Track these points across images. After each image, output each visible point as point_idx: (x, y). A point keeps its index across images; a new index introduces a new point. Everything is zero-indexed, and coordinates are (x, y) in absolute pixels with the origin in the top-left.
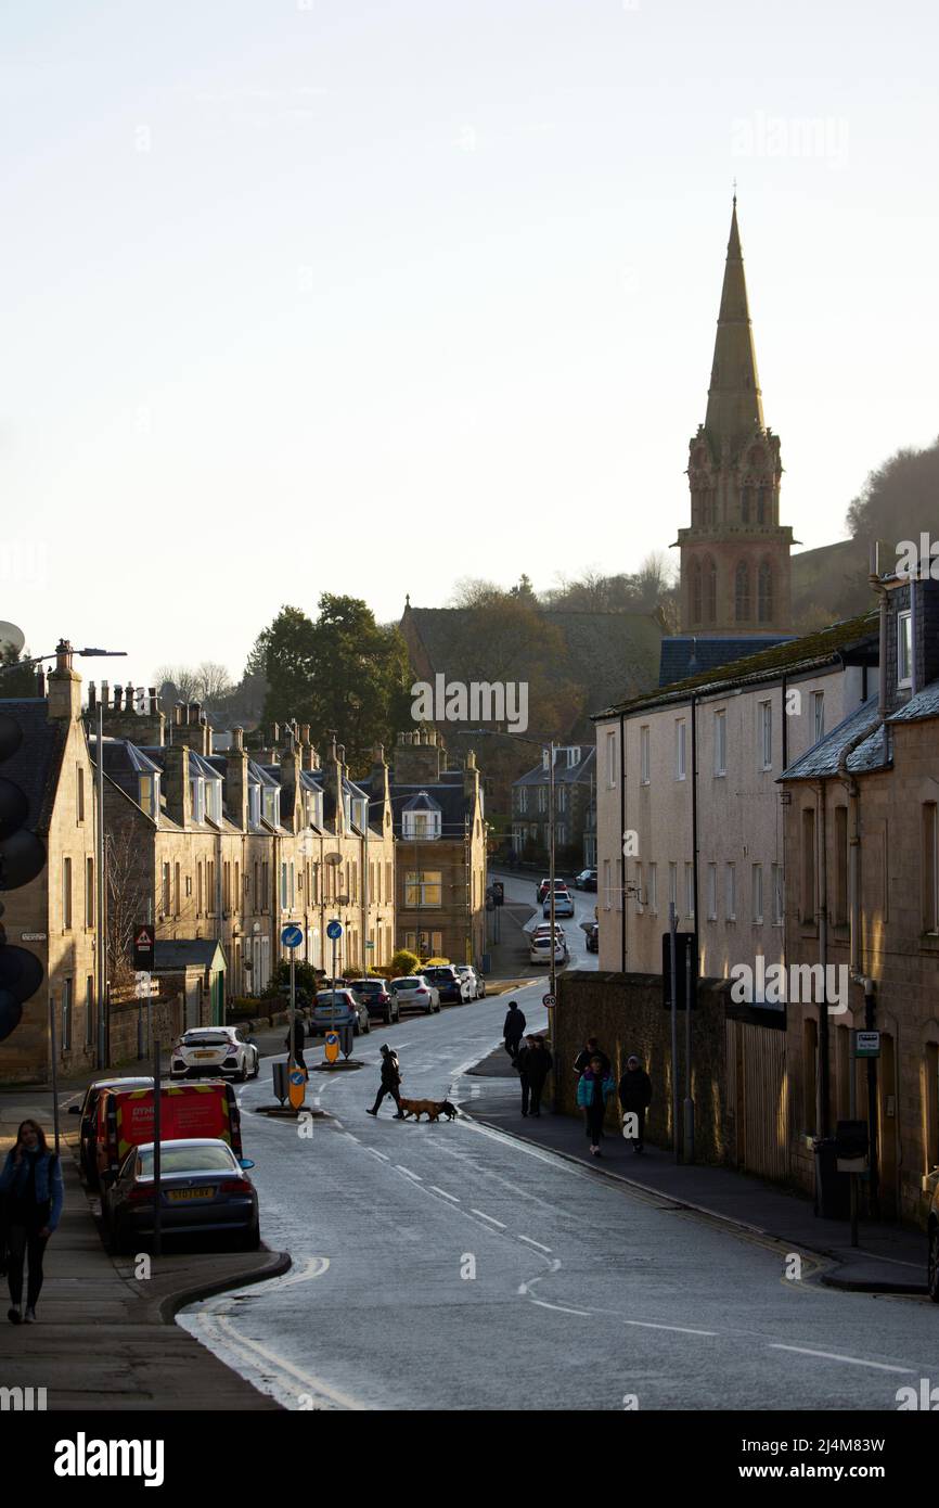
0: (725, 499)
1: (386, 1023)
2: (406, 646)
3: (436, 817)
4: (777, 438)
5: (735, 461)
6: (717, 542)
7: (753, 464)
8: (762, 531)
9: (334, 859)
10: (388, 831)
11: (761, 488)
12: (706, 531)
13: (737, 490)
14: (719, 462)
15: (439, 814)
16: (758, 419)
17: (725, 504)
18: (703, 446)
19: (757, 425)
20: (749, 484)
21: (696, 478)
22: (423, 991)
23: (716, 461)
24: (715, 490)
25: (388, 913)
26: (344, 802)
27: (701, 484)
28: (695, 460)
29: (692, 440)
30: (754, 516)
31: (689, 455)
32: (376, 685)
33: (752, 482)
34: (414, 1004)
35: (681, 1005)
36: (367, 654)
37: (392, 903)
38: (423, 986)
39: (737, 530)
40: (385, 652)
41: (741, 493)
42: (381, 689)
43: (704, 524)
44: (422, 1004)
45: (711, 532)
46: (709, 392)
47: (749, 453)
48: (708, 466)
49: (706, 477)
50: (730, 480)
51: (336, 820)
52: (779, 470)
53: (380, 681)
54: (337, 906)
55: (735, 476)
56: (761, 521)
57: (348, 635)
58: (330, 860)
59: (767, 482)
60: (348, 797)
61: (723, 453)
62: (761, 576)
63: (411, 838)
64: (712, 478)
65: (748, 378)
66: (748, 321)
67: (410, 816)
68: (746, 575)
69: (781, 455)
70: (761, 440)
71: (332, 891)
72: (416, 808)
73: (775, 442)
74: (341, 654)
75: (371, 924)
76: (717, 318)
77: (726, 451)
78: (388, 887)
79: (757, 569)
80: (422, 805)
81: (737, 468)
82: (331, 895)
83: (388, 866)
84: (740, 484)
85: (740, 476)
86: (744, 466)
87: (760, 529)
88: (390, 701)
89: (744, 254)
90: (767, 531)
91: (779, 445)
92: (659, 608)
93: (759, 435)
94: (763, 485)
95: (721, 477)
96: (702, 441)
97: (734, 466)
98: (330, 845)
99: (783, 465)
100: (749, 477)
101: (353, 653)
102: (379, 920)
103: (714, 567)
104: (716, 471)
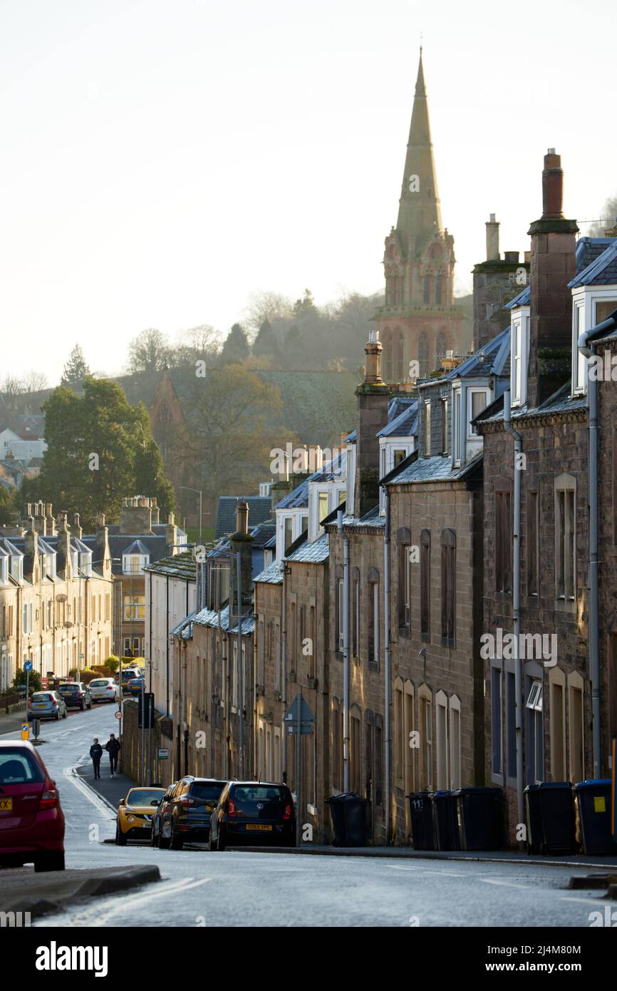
0: (411, 284)
1: (82, 710)
2: (148, 416)
3: (146, 558)
4: (451, 237)
5: (418, 255)
6: (405, 318)
7: (433, 257)
8: (439, 309)
9: (62, 599)
10: (107, 572)
11: (439, 276)
12: (396, 309)
13: (420, 277)
14: (406, 256)
15: (148, 557)
16: (437, 222)
17: (411, 290)
18: (394, 243)
19: (436, 227)
20: (429, 273)
21: (389, 268)
22: (110, 688)
23: (404, 255)
24: (403, 277)
25: (107, 629)
26: (72, 559)
27: (393, 272)
28: (389, 253)
29: (387, 238)
30: (433, 297)
31: (385, 250)
32: (124, 445)
33: (431, 271)
34: (105, 696)
35: (146, 726)
36: (120, 422)
37: (110, 621)
38: (111, 685)
39: (419, 309)
40: (132, 420)
41: (423, 280)
42: (128, 449)
43: (395, 303)
44: (110, 696)
45: (400, 310)
46: (400, 201)
47: (430, 248)
48: (398, 258)
49: (397, 267)
50: (415, 270)
51: (66, 571)
52: (453, 262)
53: (127, 442)
54: (65, 629)
55: (418, 267)
56: (439, 301)
57: (105, 408)
58: (59, 598)
59: (443, 271)
60: (76, 554)
61: (410, 249)
62: (438, 344)
63: (129, 574)
64: (401, 268)
65: (430, 191)
66: (429, 145)
67: (128, 558)
68: (427, 344)
69: (454, 250)
70: (439, 238)
71: (61, 618)
72: (132, 553)
73: (450, 240)
74: (99, 423)
75: (93, 636)
76: (407, 143)
77: (411, 248)
78: (107, 610)
79: (435, 339)
80: (136, 550)
81: (420, 260)
82: (61, 620)
83: (107, 596)
84: (422, 272)
85: (422, 266)
86: (425, 259)
87: (437, 308)
88: (135, 458)
89: (428, 92)
90: (443, 309)
91: (453, 242)
92: (361, 368)
93: (437, 235)
94: (441, 273)
95: (408, 268)
96: (393, 239)
97: (418, 259)
98: (61, 587)
99: (456, 257)
100: (429, 267)
101: (109, 421)
102: (99, 633)
103: (401, 337)
104: (404, 263)
